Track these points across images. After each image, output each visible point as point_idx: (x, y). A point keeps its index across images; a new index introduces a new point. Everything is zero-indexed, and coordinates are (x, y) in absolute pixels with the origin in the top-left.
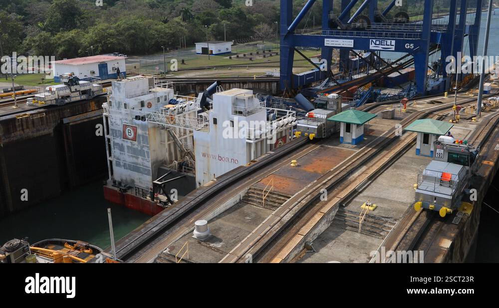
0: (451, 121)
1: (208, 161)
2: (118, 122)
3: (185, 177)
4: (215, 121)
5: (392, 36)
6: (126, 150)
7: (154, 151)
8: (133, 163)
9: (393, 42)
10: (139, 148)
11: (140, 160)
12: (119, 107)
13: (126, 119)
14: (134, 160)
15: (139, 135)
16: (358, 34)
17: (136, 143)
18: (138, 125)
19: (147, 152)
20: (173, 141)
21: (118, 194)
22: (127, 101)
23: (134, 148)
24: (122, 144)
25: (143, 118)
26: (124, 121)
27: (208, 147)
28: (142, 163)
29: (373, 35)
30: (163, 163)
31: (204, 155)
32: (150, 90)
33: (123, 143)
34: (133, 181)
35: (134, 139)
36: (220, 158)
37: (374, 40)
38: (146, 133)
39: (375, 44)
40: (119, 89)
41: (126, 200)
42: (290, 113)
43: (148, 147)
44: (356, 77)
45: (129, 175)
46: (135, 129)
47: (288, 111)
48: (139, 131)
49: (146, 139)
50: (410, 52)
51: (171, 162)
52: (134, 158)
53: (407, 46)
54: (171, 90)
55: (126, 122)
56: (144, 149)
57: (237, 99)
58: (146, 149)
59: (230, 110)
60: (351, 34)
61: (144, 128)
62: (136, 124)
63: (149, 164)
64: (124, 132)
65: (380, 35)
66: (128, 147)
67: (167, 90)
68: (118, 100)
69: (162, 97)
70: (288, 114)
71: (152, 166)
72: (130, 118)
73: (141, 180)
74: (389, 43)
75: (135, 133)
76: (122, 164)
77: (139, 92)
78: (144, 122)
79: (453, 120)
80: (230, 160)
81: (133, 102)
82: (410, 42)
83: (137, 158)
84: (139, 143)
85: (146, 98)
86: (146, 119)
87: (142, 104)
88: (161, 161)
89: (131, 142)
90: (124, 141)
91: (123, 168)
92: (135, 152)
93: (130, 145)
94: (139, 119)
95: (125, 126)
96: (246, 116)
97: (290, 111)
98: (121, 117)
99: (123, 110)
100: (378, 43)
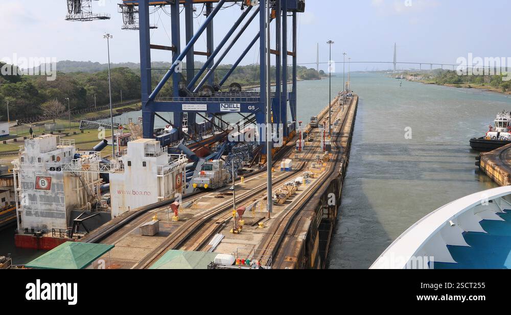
0: (232, 231)
1: (123, 197)
2: (31, 175)
3: (99, 214)
4: (129, 164)
5: (238, 100)
6: (38, 199)
7: (68, 196)
8: (45, 210)
9: (239, 105)
10: (53, 196)
11: (54, 206)
12: (32, 162)
13: (40, 172)
14: (48, 207)
15: (54, 184)
16: (210, 100)
17: (50, 191)
18: (53, 175)
19: (61, 197)
20: (83, 187)
21: (33, 239)
22: (42, 156)
23: (48, 197)
24: (34, 195)
25: (57, 168)
26: (38, 173)
27: (123, 185)
28: (56, 208)
29: (222, 100)
30: (75, 206)
31: (119, 192)
32: (58, 147)
33: (35, 193)
34: (45, 227)
35: (48, 188)
36: (134, 193)
37: (224, 104)
38: (61, 182)
39: (225, 107)
40: (33, 146)
41: (41, 243)
42: (181, 156)
43: (62, 193)
44: (205, 137)
45: (42, 222)
46: (49, 180)
47: (180, 155)
48: (54, 181)
49: (60, 186)
50: (252, 112)
51: (85, 203)
52: (47, 206)
53: (250, 108)
54: (74, 147)
55: (40, 173)
56: (58, 195)
57: (147, 145)
58: (60, 196)
59: (143, 153)
60: (204, 100)
61: (58, 177)
62: (50, 174)
63: (64, 209)
64: (37, 183)
65: (228, 100)
66: (41, 196)
67: (70, 146)
68: (31, 155)
69: (67, 152)
70: (180, 157)
71: (66, 210)
72: (44, 170)
73: (54, 224)
74: (235, 105)
75: (50, 183)
76: (33, 213)
77: (50, 148)
78: (59, 172)
79: (234, 230)
80: (143, 193)
81: (46, 157)
82: (252, 105)
83: (51, 205)
84: (54, 191)
85: (56, 153)
86: (62, 169)
87: (53, 158)
88: (73, 205)
89: (44, 191)
90: (36, 191)
91: (34, 216)
92: (48, 200)
93: (43, 194)
94: (54, 170)
95: (38, 178)
96: (156, 156)
97: (182, 154)
98: (34, 170)
99: (37, 164)
100: (226, 106)
